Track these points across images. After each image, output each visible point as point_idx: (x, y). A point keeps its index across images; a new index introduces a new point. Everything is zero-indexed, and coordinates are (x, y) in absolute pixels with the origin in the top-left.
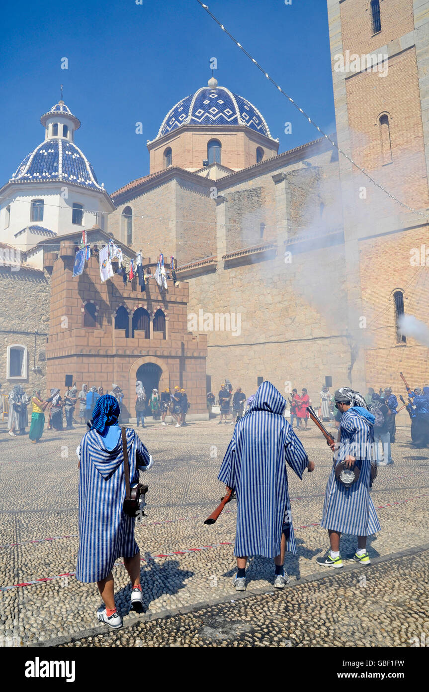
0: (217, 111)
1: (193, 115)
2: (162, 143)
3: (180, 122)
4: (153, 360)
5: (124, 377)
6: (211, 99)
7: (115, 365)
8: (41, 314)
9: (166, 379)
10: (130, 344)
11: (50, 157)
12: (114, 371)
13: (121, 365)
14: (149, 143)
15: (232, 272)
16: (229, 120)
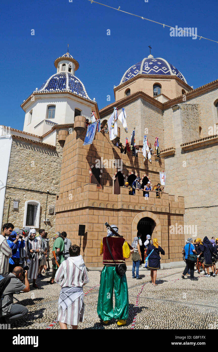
0: (158, 68)
1: (143, 70)
2: (124, 86)
3: (135, 74)
4: (150, 215)
5: (127, 228)
6: (153, 62)
7: (119, 218)
8: (53, 179)
9: (159, 231)
10: (132, 201)
11: (61, 80)
12: (119, 223)
13: (125, 218)
14: (115, 87)
15: (188, 155)
16: (165, 73)
